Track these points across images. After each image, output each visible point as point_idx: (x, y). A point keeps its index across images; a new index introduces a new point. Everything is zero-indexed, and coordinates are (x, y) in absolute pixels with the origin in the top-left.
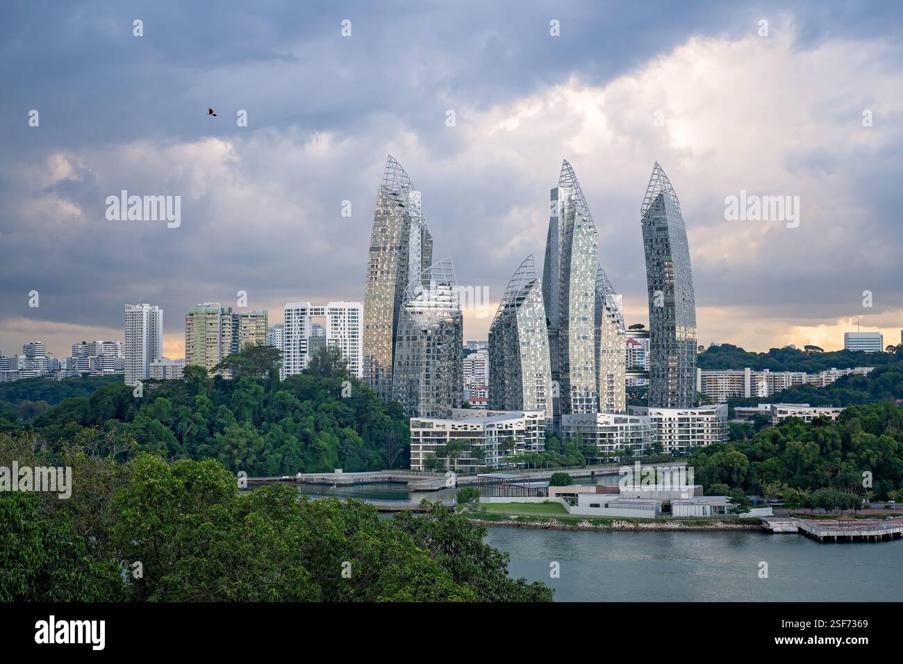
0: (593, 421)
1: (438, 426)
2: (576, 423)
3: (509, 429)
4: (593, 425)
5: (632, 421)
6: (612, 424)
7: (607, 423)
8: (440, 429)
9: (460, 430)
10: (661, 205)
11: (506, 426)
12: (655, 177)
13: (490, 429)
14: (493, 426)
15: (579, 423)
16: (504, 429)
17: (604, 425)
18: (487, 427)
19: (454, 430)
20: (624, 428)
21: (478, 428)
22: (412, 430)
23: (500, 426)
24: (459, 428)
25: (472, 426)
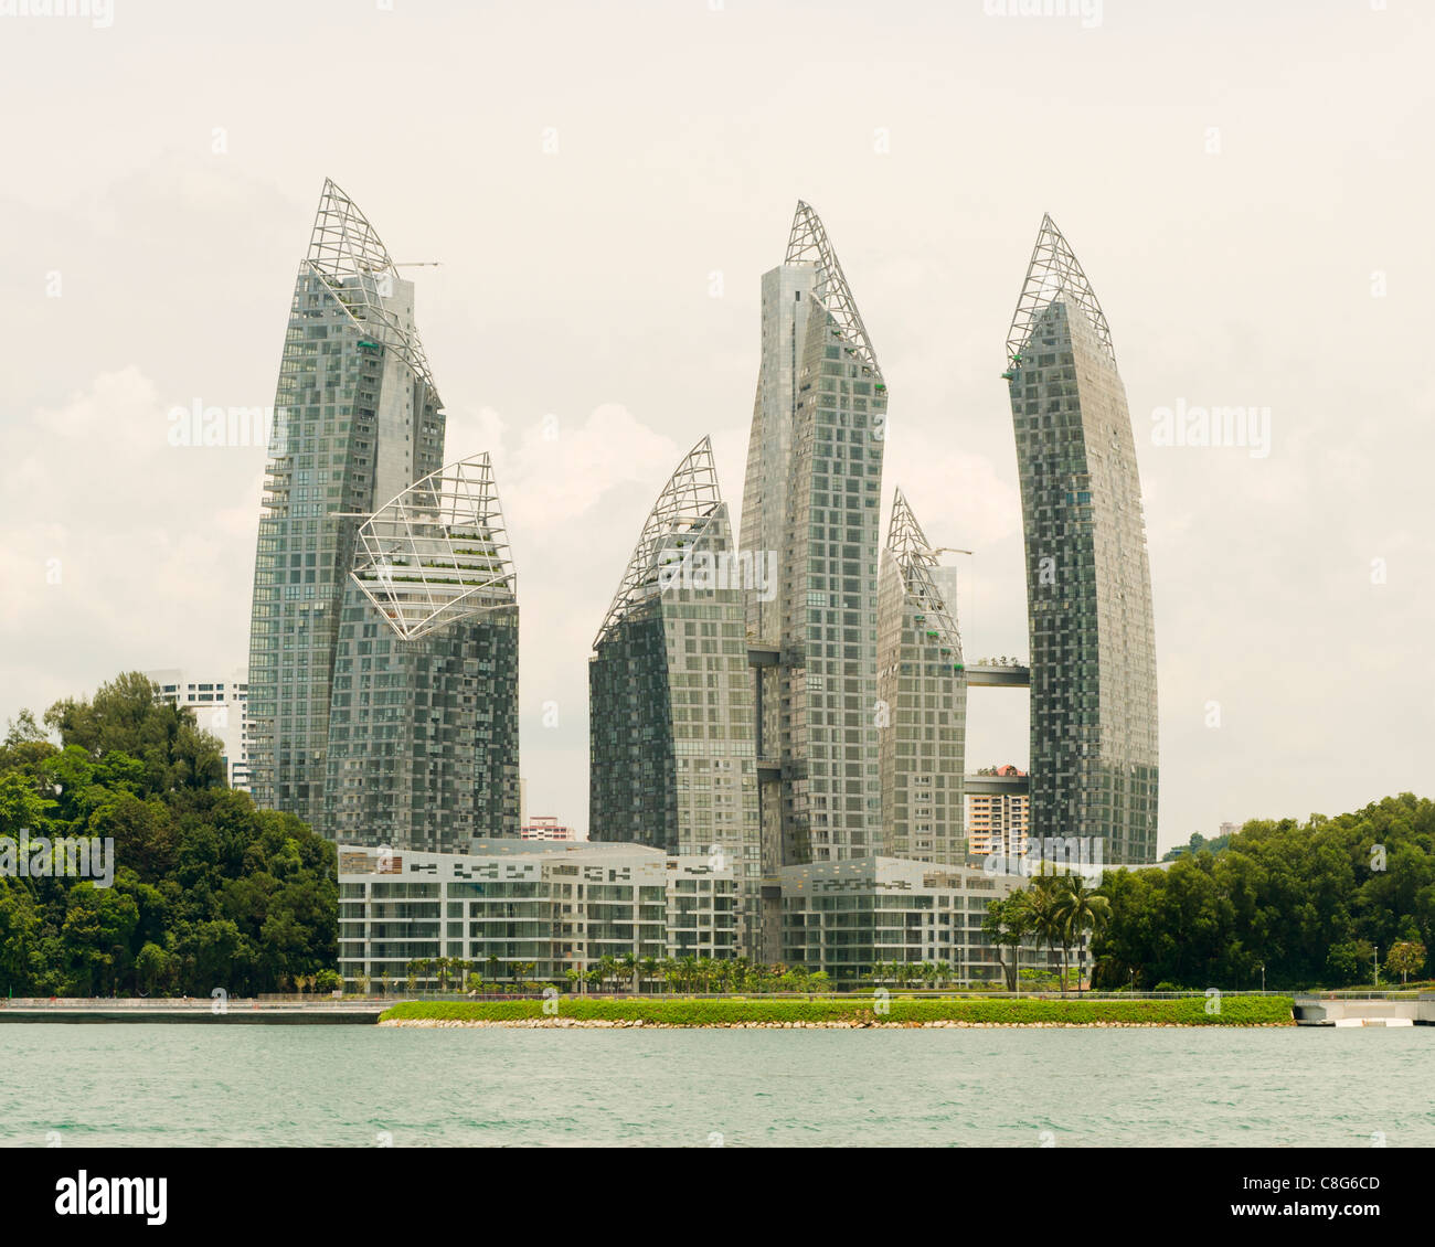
0: (863, 880)
1: (415, 868)
2: (821, 886)
3: (619, 882)
4: (864, 891)
5: (971, 883)
6: (919, 890)
7: (902, 885)
8: (422, 877)
9: (476, 878)
10: (1058, 332)
11: (613, 875)
12: (1044, 255)
13: (564, 879)
14: (573, 871)
15: (826, 887)
16: (606, 882)
17: (896, 892)
18: (556, 871)
19: (460, 879)
20: (952, 901)
21: (527, 873)
22: (343, 878)
23: (593, 873)
24: (475, 874)
25: (511, 868)
